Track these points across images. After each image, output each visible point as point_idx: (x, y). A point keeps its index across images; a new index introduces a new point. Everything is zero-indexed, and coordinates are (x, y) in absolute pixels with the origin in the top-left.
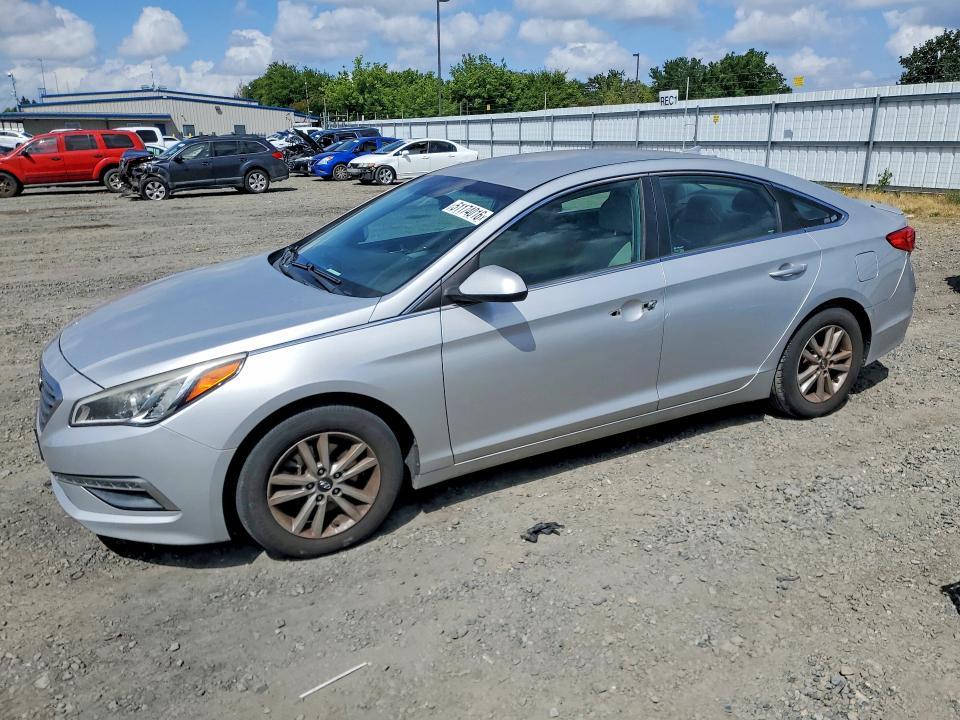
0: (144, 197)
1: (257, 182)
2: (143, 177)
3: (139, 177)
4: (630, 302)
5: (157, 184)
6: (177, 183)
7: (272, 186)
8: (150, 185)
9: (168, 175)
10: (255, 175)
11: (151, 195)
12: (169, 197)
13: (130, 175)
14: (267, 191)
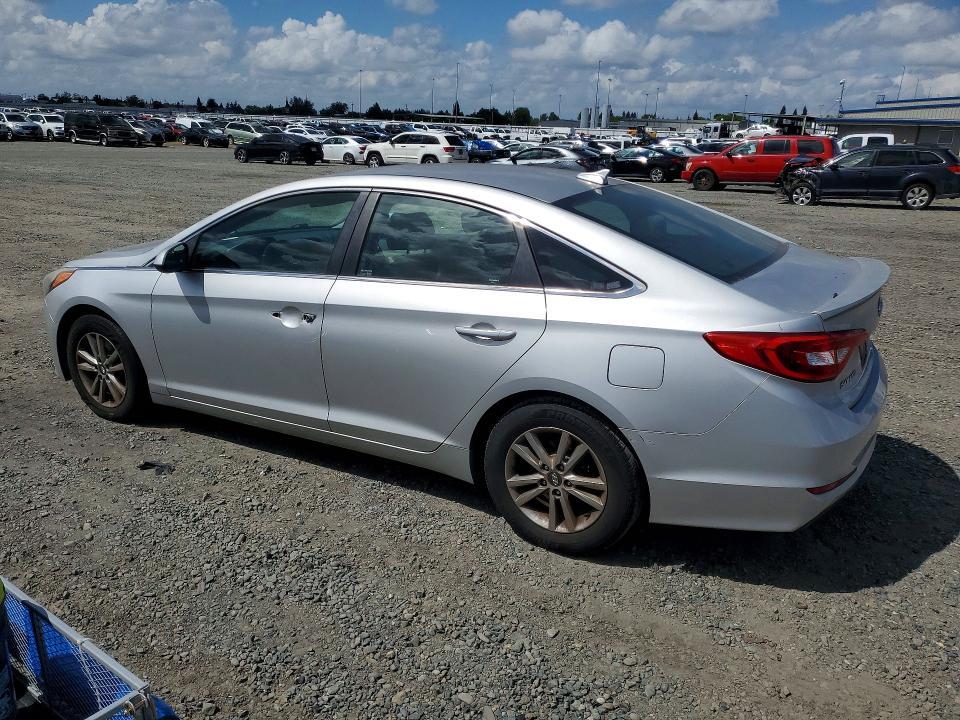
0: (791, 201)
1: (917, 197)
2: (795, 182)
3: (792, 181)
4: (291, 308)
5: (805, 190)
6: (825, 190)
7: (935, 203)
8: (798, 190)
9: (819, 181)
10: (916, 190)
11: (797, 199)
12: (814, 202)
13: (785, 179)
14: (926, 207)
